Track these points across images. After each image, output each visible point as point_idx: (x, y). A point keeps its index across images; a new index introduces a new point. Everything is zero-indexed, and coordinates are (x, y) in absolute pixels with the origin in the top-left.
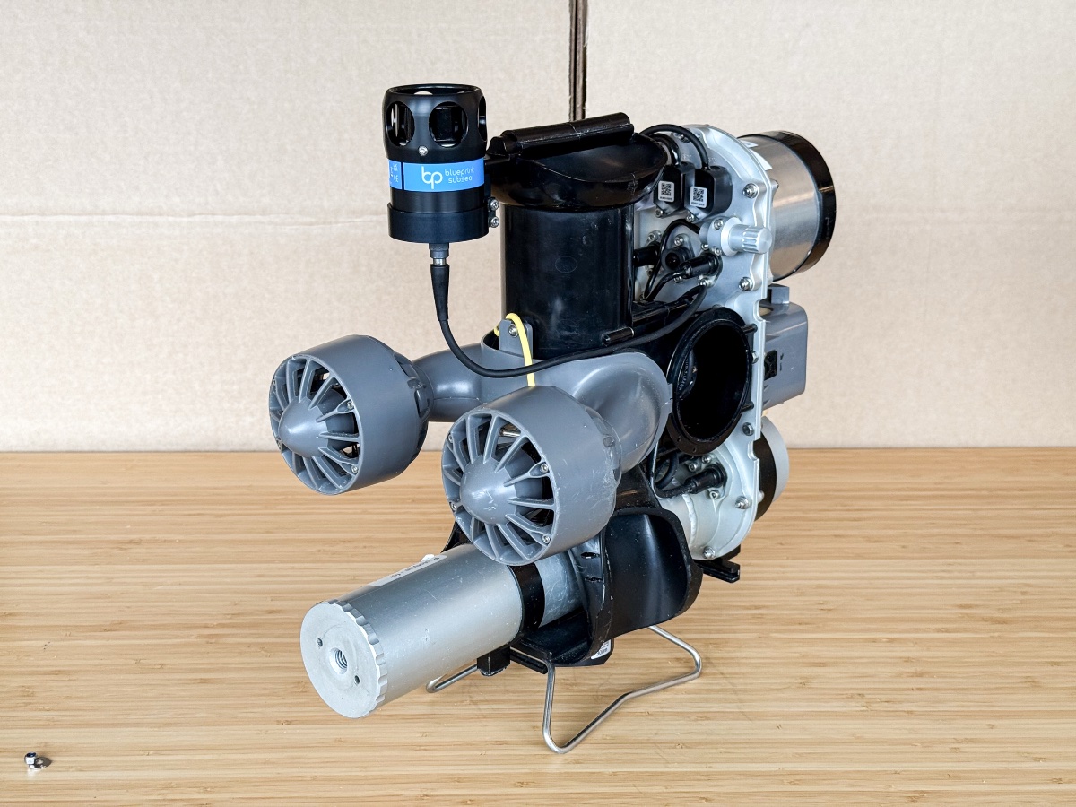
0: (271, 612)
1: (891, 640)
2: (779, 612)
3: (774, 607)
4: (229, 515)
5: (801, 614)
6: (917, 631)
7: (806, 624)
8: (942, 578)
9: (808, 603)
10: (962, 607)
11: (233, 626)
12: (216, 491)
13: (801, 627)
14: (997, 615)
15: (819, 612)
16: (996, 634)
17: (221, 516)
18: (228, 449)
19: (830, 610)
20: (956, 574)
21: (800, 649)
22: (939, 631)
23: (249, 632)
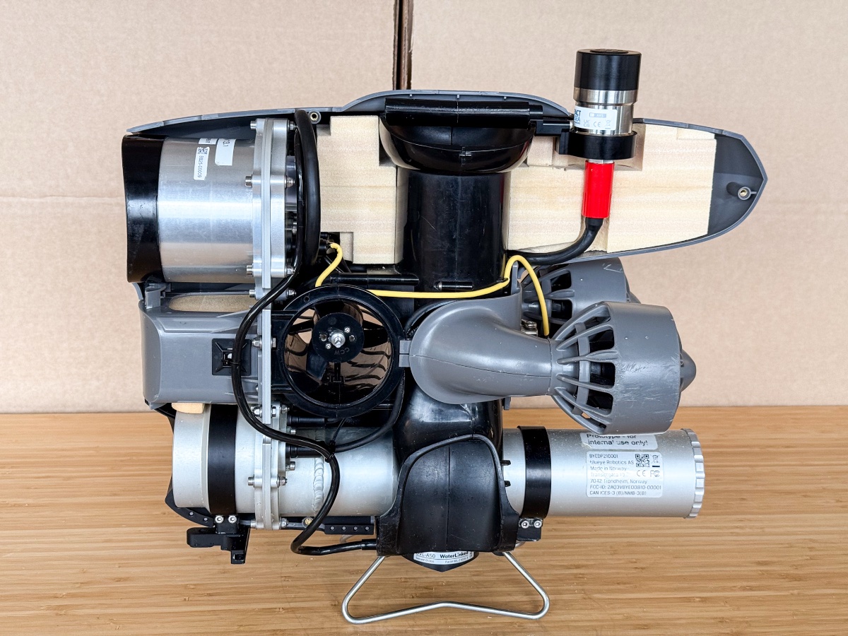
0: (119, 580)
1: (704, 600)
2: (597, 571)
3: (592, 566)
4: (76, 477)
5: (618, 573)
6: (724, 589)
7: (625, 584)
8: (738, 534)
9: (621, 562)
10: (759, 563)
11: (83, 596)
12: (65, 453)
13: (619, 587)
14: (792, 571)
15: (634, 571)
16: (796, 592)
17: (69, 478)
18: (75, 410)
19: (642, 568)
20: (748, 530)
21: (623, 611)
22: (744, 589)
23: (98, 602)
